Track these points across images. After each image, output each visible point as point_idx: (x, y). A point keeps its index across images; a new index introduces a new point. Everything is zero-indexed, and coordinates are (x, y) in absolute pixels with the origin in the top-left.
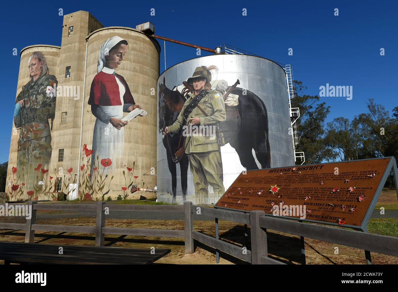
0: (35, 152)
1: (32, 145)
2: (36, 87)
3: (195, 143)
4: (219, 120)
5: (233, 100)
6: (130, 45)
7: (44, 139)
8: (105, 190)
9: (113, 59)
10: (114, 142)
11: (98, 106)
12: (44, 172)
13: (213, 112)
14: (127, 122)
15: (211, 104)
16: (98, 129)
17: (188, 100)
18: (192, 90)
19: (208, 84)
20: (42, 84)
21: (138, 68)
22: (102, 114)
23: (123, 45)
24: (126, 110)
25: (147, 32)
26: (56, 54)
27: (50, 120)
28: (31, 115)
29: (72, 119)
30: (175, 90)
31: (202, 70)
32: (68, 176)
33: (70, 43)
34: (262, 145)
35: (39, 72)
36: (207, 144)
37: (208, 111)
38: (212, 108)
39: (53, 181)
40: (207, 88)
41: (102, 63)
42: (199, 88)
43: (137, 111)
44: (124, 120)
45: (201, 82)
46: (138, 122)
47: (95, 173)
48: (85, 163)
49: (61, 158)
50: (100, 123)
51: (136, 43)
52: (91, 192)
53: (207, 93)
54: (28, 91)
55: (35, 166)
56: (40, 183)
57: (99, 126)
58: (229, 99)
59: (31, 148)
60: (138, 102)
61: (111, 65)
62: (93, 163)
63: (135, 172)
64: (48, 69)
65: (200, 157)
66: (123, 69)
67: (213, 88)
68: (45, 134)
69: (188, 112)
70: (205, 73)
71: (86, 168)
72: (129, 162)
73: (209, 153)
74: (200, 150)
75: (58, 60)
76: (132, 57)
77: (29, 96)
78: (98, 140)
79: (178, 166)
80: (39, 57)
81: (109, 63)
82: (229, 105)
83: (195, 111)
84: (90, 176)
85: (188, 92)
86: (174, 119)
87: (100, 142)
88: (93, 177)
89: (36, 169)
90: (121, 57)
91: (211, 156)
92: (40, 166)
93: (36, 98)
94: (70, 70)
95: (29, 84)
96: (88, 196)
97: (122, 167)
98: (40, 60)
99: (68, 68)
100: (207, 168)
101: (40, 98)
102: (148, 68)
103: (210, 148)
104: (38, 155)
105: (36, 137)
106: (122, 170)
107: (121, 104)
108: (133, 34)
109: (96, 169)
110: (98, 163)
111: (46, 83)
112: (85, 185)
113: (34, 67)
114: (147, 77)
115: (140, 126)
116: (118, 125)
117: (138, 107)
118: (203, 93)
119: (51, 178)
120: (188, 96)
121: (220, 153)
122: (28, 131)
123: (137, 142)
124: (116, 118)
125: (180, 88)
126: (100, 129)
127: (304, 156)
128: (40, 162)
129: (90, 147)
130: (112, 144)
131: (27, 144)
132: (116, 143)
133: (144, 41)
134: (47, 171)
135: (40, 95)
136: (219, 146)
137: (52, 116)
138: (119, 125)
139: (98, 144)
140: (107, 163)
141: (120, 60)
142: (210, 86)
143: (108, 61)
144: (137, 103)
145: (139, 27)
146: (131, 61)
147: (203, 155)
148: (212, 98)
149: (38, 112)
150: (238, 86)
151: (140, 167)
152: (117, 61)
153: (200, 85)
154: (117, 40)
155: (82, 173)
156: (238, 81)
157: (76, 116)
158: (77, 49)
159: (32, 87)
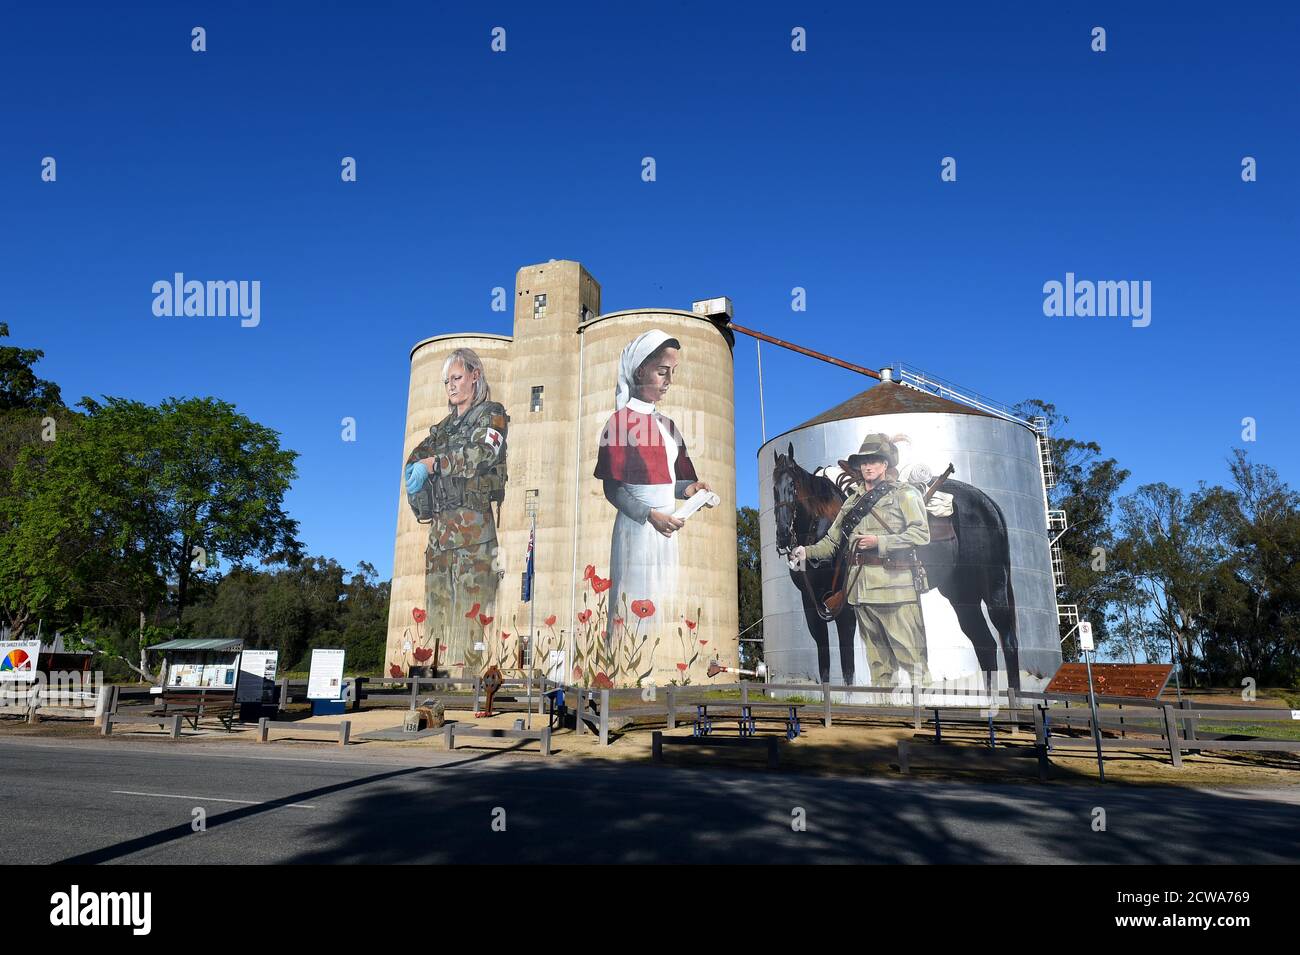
0: (465, 576)
1: (460, 561)
2: (463, 429)
3: (868, 585)
4: (917, 542)
5: (943, 504)
6: (684, 349)
7: (483, 548)
8: (642, 669)
9: (651, 381)
10: (659, 564)
11: (619, 484)
12: (486, 621)
13: (905, 527)
14: (683, 520)
15: (900, 511)
16: (623, 536)
17: (851, 499)
18: (860, 478)
19: (891, 468)
20: (476, 424)
21: (701, 399)
22: (630, 502)
23: (670, 350)
24: (681, 495)
25: (718, 320)
26: (502, 355)
27: (494, 505)
28: (455, 492)
29: (551, 506)
30: (820, 474)
31: (878, 441)
32: (546, 633)
33: (539, 333)
34: (1000, 592)
35: (469, 396)
36: (894, 587)
37: (894, 523)
38: (903, 519)
39: (510, 642)
40: (890, 477)
41: (625, 389)
42: (873, 476)
43: (701, 497)
44: (676, 516)
45: (878, 464)
46: (705, 521)
47: (619, 631)
48: (594, 608)
49: (527, 595)
50: (627, 522)
51: (696, 345)
52: (610, 672)
53: (891, 488)
54: (445, 437)
55: (467, 608)
56: (478, 646)
57: (623, 529)
58: (935, 502)
59: (457, 567)
60: (704, 474)
61: (646, 395)
62: (613, 608)
63: (700, 630)
64: (488, 389)
65: (879, 613)
66: (673, 403)
67: (903, 479)
68: (484, 536)
69: (850, 523)
70: (886, 448)
71: (594, 617)
72: (689, 611)
73: (898, 605)
74: (879, 598)
75: (508, 367)
76: (688, 376)
77: (448, 449)
78: (623, 559)
79: (832, 628)
80: (470, 363)
81: (642, 389)
82: (935, 514)
83: (866, 521)
84: (608, 636)
85: (851, 482)
86: (820, 532)
87: (629, 563)
88: (614, 640)
89: (468, 615)
90: (668, 374)
91: (902, 611)
92: (477, 607)
93: (466, 456)
94: (542, 395)
95: (448, 421)
96: (602, 680)
97: (675, 619)
98: (470, 368)
99: (537, 390)
100: (894, 633)
101: (474, 454)
102: (718, 397)
103: (900, 596)
104: (471, 584)
105: (467, 541)
106: (674, 626)
107: (671, 482)
108: (690, 323)
109: (620, 621)
110: (624, 609)
111: (485, 421)
112: (593, 655)
113: (458, 384)
114: (717, 418)
115: (707, 529)
116: (664, 527)
117: (703, 487)
118: (881, 488)
119: (505, 636)
120: (851, 491)
121: (920, 607)
122: (450, 528)
123: (702, 566)
124: (660, 511)
125: (834, 474)
126: (628, 534)
127: (1077, 614)
128: (478, 598)
129: (604, 573)
130: (654, 568)
131: (449, 558)
132: (662, 566)
133: (710, 338)
134: (491, 619)
135: (472, 447)
136: (918, 593)
137: (499, 496)
138: (669, 526)
139: (623, 568)
140: (644, 610)
141: (665, 384)
142: (897, 474)
143: (641, 383)
144: (701, 479)
145: (701, 308)
146: (687, 386)
147: (887, 608)
148: (902, 499)
149: (470, 487)
150: (951, 476)
151: (710, 620)
152: (659, 385)
153: (874, 471)
154: (657, 338)
155: (583, 628)
156: (951, 466)
157: (559, 500)
158: (556, 348)
159: (455, 430)
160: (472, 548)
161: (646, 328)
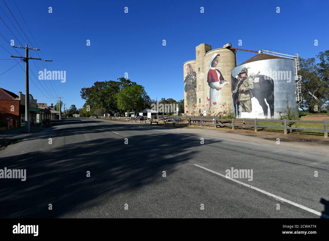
0: (192, 100)
1: (191, 98)
2: (189, 77)
3: (242, 97)
4: (251, 88)
6: (221, 56)
7: (194, 95)
8: (215, 113)
9: (215, 63)
10: (217, 96)
11: (210, 83)
12: (195, 106)
13: (248, 86)
14: (221, 88)
15: (248, 82)
16: (211, 91)
17: (239, 81)
18: (241, 77)
19: (246, 75)
20: (191, 76)
21: (225, 65)
22: (212, 86)
23: (218, 56)
24: (221, 83)
25: (228, 48)
26: (194, 63)
27: (195, 88)
28: (189, 87)
29: (202, 88)
30: (235, 77)
31: (244, 69)
32: (203, 108)
33: (199, 58)
34: (270, 96)
35: (190, 71)
36: (246, 97)
37: (247, 85)
38: (248, 84)
39: (198, 110)
40: (246, 76)
41: (210, 66)
42: (243, 77)
43: (225, 83)
44: (220, 87)
45: (244, 74)
46: (226, 87)
47: (211, 107)
48: (208, 104)
49: (200, 102)
50: (212, 89)
51: (223, 54)
52: (210, 114)
53: (246, 78)
54: (187, 79)
55: (192, 105)
56: (194, 110)
57: (211, 90)
58: (255, 80)
59: (190, 98)
60: (226, 79)
61: (214, 66)
62: (210, 103)
63: (225, 106)
64: (193, 69)
65: (244, 102)
66: (219, 67)
67: (249, 76)
68: (194, 94)
69: (239, 86)
70: (246, 70)
71: (208, 105)
72: (223, 103)
73: (247, 100)
74: (243, 99)
75: (196, 65)
76: (222, 61)
77: (188, 80)
78: (211, 95)
79: (236, 105)
80: (189, 66)
81: (213, 65)
83: (242, 85)
84: (210, 108)
85: (239, 78)
86: (235, 88)
87: (212, 96)
88: (211, 108)
89: (193, 106)
90: (218, 61)
91: (247, 102)
92: (194, 104)
93: (190, 81)
94: (200, 69)
95: (187, 76)
96: (209, 115)
97: (220, 105)
98: (190, 67)
99: (199, 68)
100: (246, 106)
101: (191, 81)
102: (229, 63)
103: (247, 99)
104: (193, 101)
105: (191, 95)
106: (220, 106)
107: (219, 81)
108: (222, 50)
109: (211, 106)
110: (212, 103)
111: (193, 75)
112: (208, 111)
113: (188, 70)
114: (229, 67)
115: (227, 88)
116: (218, 89)
117: (226, 81)
118: (245, 78)
119: (198, 109)
120: (239, 80)
121: (251, 101)
122: (189, 93)
123: (226, 95)
124: (217, 86)
125: (237, 77)
126: (212, 91)
128: (194, 103)
129: (209, 98)
130: (216, 96)
131: (189, 97)
132: (218, 96)
133: (227, 52)
134: (196, 106)
135: (191, 80)
136: (251, 98)
137: (196, 87)
138: (219, 89)
139: (211, 97)
140: (215, 103)
141: (217, 63)
142: (247, 75)
143: (213, 64)
144: (225, 80)
145: (224, 46)
146: (221, 63)
147: (245, 101)
148: (248, 80)
149: (191, 86)
151: (228, 104)
152: (216, 64)
153: (243, 75)
154: (216, 54)
155: (207, 107)
156: (259, 72)
157: (203, 86)
158: (201, 60)
159: (188, 77)
160: (192, 95)
161: (213, 53)
